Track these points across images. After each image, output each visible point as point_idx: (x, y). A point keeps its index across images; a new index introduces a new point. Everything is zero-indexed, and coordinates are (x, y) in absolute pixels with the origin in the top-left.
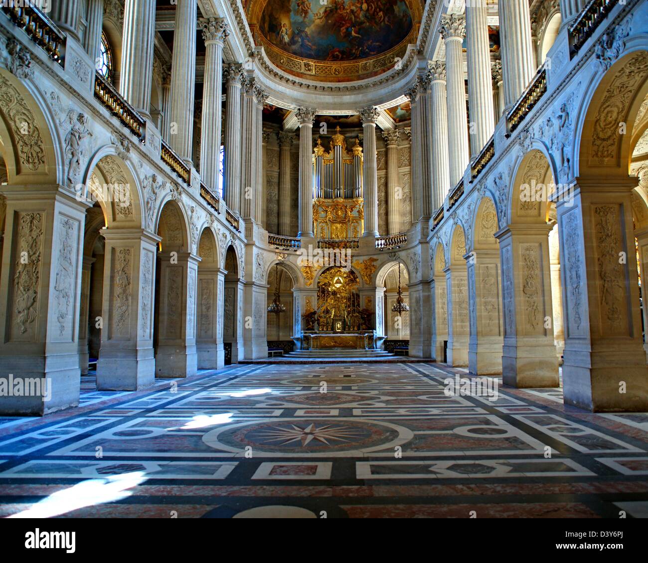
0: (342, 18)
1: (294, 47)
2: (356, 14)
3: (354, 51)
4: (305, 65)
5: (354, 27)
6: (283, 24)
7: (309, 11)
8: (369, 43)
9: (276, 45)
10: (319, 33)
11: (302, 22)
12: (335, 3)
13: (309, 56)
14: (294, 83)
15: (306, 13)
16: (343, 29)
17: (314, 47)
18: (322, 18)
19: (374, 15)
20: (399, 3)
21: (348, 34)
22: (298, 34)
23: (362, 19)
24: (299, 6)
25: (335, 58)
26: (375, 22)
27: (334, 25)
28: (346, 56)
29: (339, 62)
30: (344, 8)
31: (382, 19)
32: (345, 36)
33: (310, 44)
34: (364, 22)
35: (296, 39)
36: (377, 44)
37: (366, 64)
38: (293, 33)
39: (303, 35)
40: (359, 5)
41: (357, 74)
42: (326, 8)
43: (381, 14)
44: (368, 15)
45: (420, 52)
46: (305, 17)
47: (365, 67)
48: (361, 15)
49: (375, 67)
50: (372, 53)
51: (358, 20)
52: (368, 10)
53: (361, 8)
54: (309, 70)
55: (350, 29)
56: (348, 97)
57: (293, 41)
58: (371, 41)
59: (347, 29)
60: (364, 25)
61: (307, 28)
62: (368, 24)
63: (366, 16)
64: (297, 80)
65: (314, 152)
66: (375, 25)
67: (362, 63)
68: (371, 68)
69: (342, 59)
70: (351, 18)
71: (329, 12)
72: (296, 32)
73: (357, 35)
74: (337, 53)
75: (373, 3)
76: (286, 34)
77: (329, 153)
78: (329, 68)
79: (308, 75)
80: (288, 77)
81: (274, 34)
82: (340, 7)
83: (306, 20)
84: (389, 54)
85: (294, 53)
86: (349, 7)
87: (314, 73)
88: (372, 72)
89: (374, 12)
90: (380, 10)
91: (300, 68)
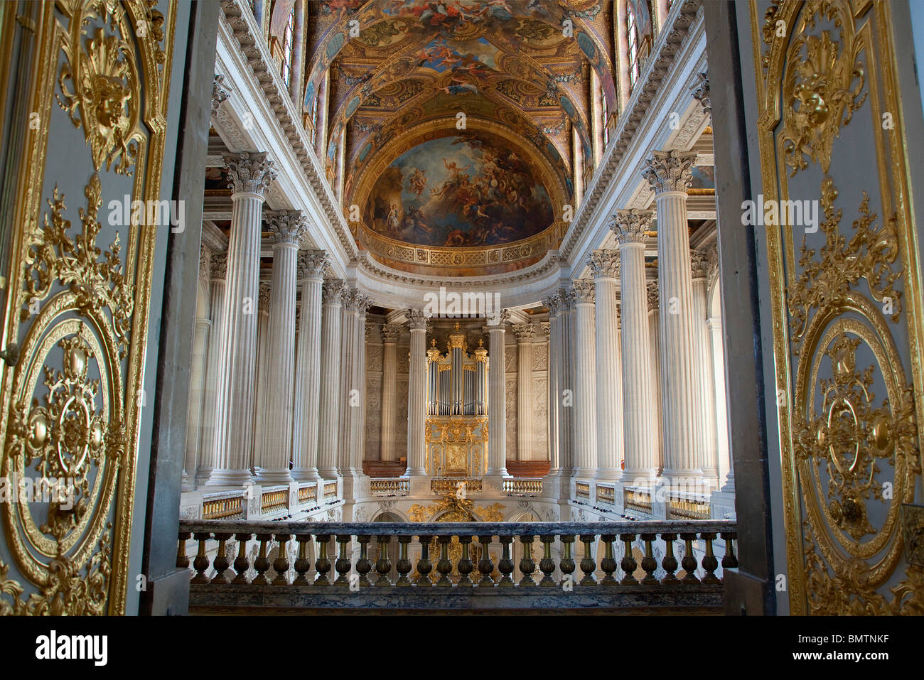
0: (465, 194)
1: (404, 231)
2: (483, 191)
3: (480, 234)
4: (418, 253)
5: (481, 204)
6: (392, 205)
7: (425, 186)
8: (499, 226)
10: (437, 212)
11: (415, 200)
12: (458, 176)
13: (423, 242)
14: (405, 279)
15: (421, 189)
16: (467, 207)
17: (430, 230)
18: (440, 194)
19: (505, 193)
20: (537, 186)
21: (472, 213)
22: (411, 215)
23: (491, 196)
24: (412, 182)
25: (456, 243)
26: (507, 202)
27: (456, 201)
28: (469, 240)
29: (461, 248)
30: (468, 183)
31: (516, 199)
32: (468, 216)
33: (425, 226)
34: (492, 201)
35: (408, 221)
36: (509, 228)
37: (494, 252)
38: (405, 215)
39: (417, 215)
40: (487, 181)
41: (482, 264)
42: (446, 183)
43: (514, 193)
44: (497, 192)
45: (564, 260)
46: (419, 194)
47: (493, 256)
48: (488, 192)
49: (506, 257)
50: (502, 239)
51: (485, 197)
52: (498, 187)
53: (489, 185)
54: (424, 259)
55: (475, 207)
57: (404, 224)
58: (501, 224)
59: (471, 207)
60: (493, 204)
61: (421, 207)
62: (497, 203)
63: (495, 194)
64: (408, 275)
65: (427, 355)
66: (506, 205)
67: (488, 251)
68: (501, 258)
69: (465, 244)
70: (477, 195)
71: (450, 188)
72: (409, 212)
73: (484, 215)
74: (459, 236)
75: (505, 180)
76: (396, 216)
77: (445, 356)
78: (447, 256)
79: (422, 265)
80: (397, 274)
81: (381, 220)
82: (463, 182)
83: (421, 197)
84: (523, 244)
85: (405, 239)
86: (474, 182)
87: (429, 263)
88: (502, 264)
89: (506, 190)
90: (513, 189)
91: (412, 258)
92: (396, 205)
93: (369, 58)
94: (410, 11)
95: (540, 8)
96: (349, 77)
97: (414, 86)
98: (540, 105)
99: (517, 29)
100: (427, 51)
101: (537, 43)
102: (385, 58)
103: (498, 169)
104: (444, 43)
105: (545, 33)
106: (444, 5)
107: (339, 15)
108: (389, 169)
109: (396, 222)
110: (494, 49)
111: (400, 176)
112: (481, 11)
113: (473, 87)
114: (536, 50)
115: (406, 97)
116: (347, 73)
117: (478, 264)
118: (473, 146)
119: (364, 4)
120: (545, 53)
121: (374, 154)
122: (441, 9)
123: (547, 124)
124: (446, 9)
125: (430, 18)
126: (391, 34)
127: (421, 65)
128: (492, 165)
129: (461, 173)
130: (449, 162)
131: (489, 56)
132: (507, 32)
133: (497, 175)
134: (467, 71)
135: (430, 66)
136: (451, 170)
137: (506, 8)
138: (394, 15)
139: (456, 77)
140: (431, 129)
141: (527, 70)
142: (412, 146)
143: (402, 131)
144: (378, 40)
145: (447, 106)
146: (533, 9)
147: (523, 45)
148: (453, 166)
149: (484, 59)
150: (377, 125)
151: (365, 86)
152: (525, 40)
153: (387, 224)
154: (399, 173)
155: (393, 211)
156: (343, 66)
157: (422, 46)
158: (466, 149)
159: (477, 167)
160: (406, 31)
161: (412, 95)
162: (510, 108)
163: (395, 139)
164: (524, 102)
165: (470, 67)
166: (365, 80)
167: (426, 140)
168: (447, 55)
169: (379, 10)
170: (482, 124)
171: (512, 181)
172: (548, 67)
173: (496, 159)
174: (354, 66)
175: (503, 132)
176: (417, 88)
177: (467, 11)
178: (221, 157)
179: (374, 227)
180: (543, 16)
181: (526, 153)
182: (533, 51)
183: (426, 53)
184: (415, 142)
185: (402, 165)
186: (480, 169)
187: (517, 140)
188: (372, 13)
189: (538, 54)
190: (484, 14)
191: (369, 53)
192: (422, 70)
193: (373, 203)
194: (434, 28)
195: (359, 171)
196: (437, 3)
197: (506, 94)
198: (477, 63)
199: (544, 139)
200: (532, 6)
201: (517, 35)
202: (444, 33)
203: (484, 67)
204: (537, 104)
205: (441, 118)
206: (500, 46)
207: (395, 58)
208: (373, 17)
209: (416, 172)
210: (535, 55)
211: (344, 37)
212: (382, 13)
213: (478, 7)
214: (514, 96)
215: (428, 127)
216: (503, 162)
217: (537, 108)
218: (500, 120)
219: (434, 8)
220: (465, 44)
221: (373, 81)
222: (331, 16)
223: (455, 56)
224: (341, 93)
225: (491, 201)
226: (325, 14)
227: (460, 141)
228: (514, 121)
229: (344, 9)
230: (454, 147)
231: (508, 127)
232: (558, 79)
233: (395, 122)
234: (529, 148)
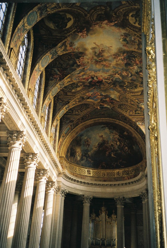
0: (107, 147)
1: (83, 162)
2: (114, 147)
3: (113, 164)
4: (87, 171)
5: (113, 152)
6: (77, 151)
7: (91, 144)
8: (121, 161)
9: (73, 163)
10: (95, 154)
11: (87, 150)
12: (104, 141)
13: (90, 167)
14: (81, 182)
15: (89, 145)
16: (107, 153)
17: (92, 161)
18: (97, 147)
19: (123, 148)
20: (135, 145)
21: (110, 155)
22: (85, 155)
23: (117, 149)
25: (103, 168)
26: (124, 151)
27: (103, 150)
28: (108, 166)
29: (105, 170)
30: (108, 143)
31: (127, 150)
32: (108, 156)
33: (90, 160)
36: (125, 162)
37: (119, 172)
38: (82, 155)
39: (87, 155)
40: (115, 143)
41: (114, 177)
42: (99, 143)
43: (126, 148)
44: (120, 147)
46: (88, 147)
47: (118, 173)
48: (116, 147)
49: (123, 174)
50: (122, 166)
51: (115, 149)
52: (120, 145)
53: (116, 144)
54: (90, 174)
55: (111, 153)
56: (109, 189)
57: (82, 159)
58: (122, 160)
59: (109, 153)
60: (118, 152)
61: (89, 152)
62: (120, 151)
63: (119, 148)
64: (83, 180)
67: (116, 171)
68: (121, 174)
69: (106, 168)
70: (111, 148)
71: (101, 145)
72: (84, 154)
73: (114, 156)
74: (104, 165)
76: (79, 156)
77: (98, 217)
78: (99, 173)
79: (89, 176)
80: (78, 180)
81: (73, 157)
82: (106, 143)
84: (131, 169)
85: (82, 165)
86: (111, 143)
87: (92, 175)
88: (122, 177)
89: (123, 146)
90: (126, 146)
91: (85, 173)
92: (79, 151)
93: (68, 96)
94: (83, 79)
95: (133, 78)
96: (61, 103)
97: (86, 106)
98: (135, 114)
99: (125, 85)
100: (91, 93)
101: (133, 90)
102: (75, 96)
103: (120, 138)
104: (97, 90)
105: (136, 87)
106: (97, 77)
107: (56, 80)
108: (76, 137)
109: (79, 158)
110: (116, 93)
111: (81, 140)
112: (111, 79)
113: (109, 106)
114: (133, 93)
115: (83, 110)
116: (60, 101)
117: (112, 177)
118: (110, 129)
119: (66, 76)
120: (136, 94)
121: (71, 131)
122: (95, 78)
123: (138, 121)
124: (97, 78)
125: (91, 81)
126: (77, 87)
127: (88, 98)
128: (117, 136)
129: (105, 139)
130: (100, 135)
131: (114, 95)
132: (121, 86)
133: (119, 140)
134: (106, 101)
135: (92, 99)
136: (101, 138)
137: (120, 78)
138: (78, 81)
139: (102, 103)
140: (93, 122)
141: (129, 101)
142: (85, 128)
143: (81, 123)
144: (72, 89)
145: (99, 113)
146: (130, 78)
147: (127, 91)
148: (102, 136)
149: (113, 96)
150: (72, 120)
151: (67, 106)
152: (128, 89)
153: (75, 159)
154: (80, 139)
155: (77, 154)
156: (59, 98)
157: (89, 92)
158: (107, 130)
159: (111, 137)
160: (83, 86)
161: (85, 109)
162: (123, 115)
163: (79, 126)
164: (129, 112)
165: (108, 99)
166: (66, 104)
167: (91, 126)
168: (98, 95)
169: (72, 78)
170: (113, 121)
171: (125, 143)
172: (137, 99)
173: (119, 134)
174: (63, 99)
175: (122, 123)
176: (87, 107)
177: (105, 79)
178: (6, 132)
179: (70, 160)
180: (134, 81)
181: (130, 132)
182: (131, 93)
183: (90, 94)
184: (87, 127)
185: (82, 135)
186: (113, 138)
187: (127, 127)
188: (69, 80)
189: (134, 94)
190: (112, 80)
191: (69, 94)
192: (89, 100)
193: (70, 150)
194: (93, 85)
195: (64, 138)
196: (94, 76)
197: (122, 109)
198: (110, 98)
199: (137, 126)
200: (130, 77)
201: (125, 87)
202: (97, 87)
203: (113, 99)
204: (134, 113)
205: (97, 118)
206: (119, 92)
207: (78, 96)
208: (70, 81)
209: (87, 138)
210: (132, 95)
211: (58, 88)
212: (73, 80)
213: (109, 78)
214: (125, 110)
215: (92, 121)
216: (122, 135)
217: (134, 114)
218: (120, 119)
219: (93, 78)
220: (105, 91)
221: (70, 104)
222: (53, 81)
223: (101, 95)
224: (57, 108)
225: (117, 151)
226: (52, 80)
227: (104, 127)
228: (125, 119)
229: (59, 78)
230: (102, 129)
231: (124, 122)
232: (142, 104)
233: (79, 119)
234: (132, 130)
